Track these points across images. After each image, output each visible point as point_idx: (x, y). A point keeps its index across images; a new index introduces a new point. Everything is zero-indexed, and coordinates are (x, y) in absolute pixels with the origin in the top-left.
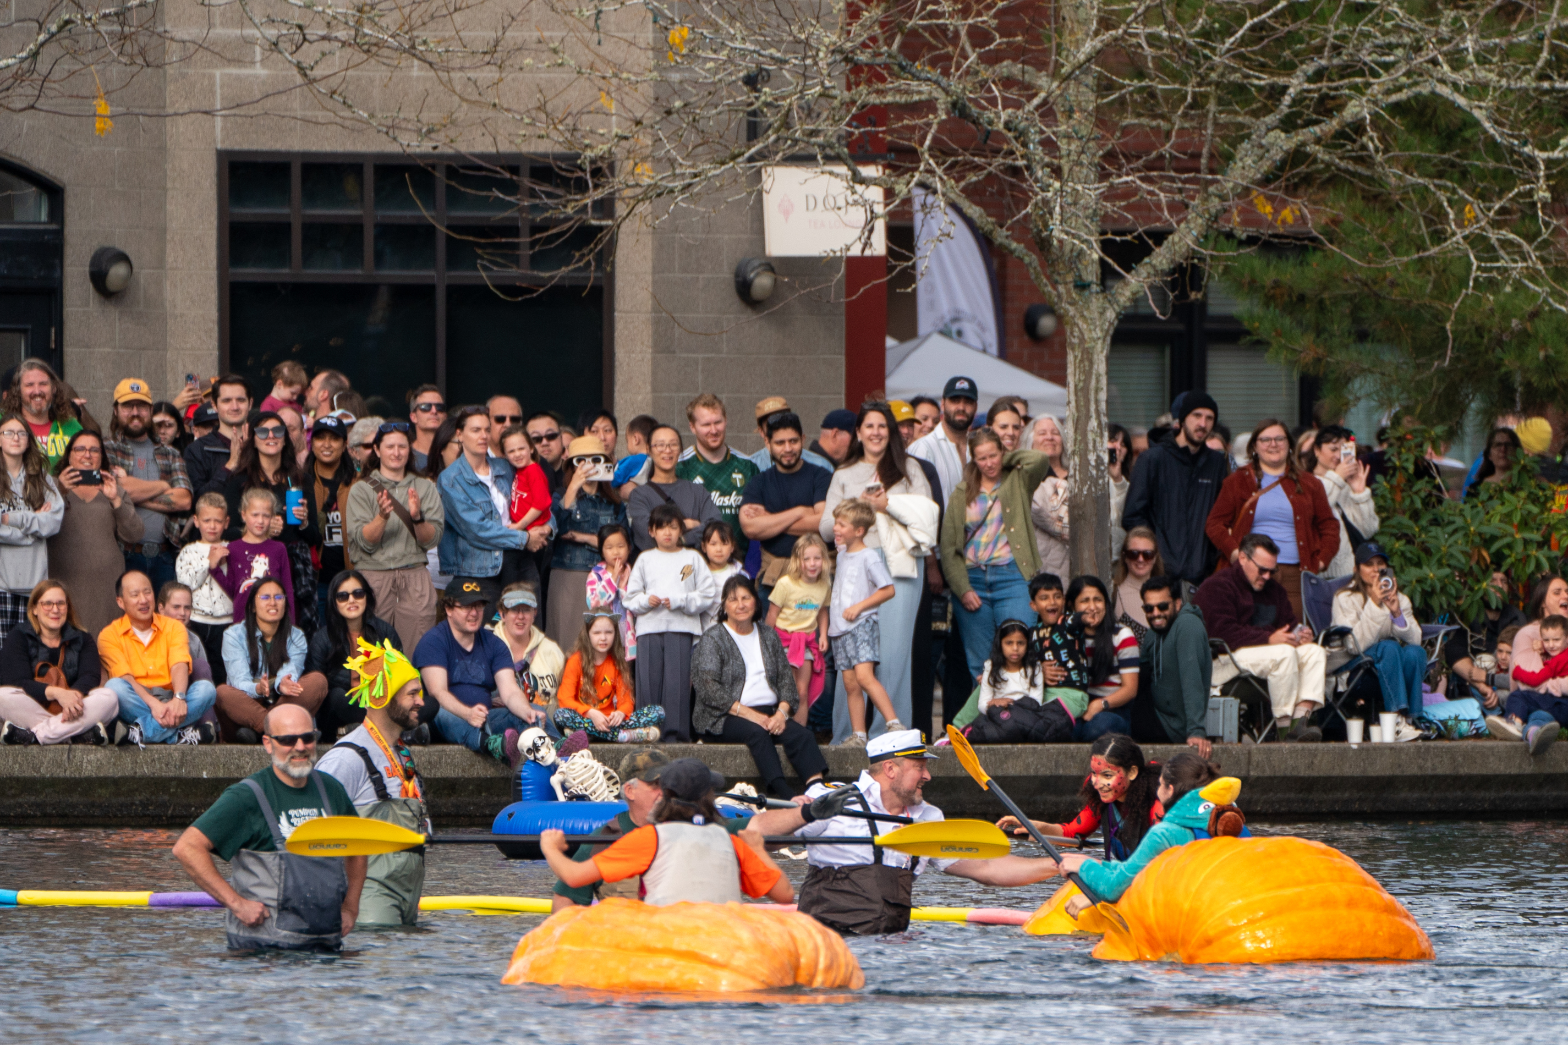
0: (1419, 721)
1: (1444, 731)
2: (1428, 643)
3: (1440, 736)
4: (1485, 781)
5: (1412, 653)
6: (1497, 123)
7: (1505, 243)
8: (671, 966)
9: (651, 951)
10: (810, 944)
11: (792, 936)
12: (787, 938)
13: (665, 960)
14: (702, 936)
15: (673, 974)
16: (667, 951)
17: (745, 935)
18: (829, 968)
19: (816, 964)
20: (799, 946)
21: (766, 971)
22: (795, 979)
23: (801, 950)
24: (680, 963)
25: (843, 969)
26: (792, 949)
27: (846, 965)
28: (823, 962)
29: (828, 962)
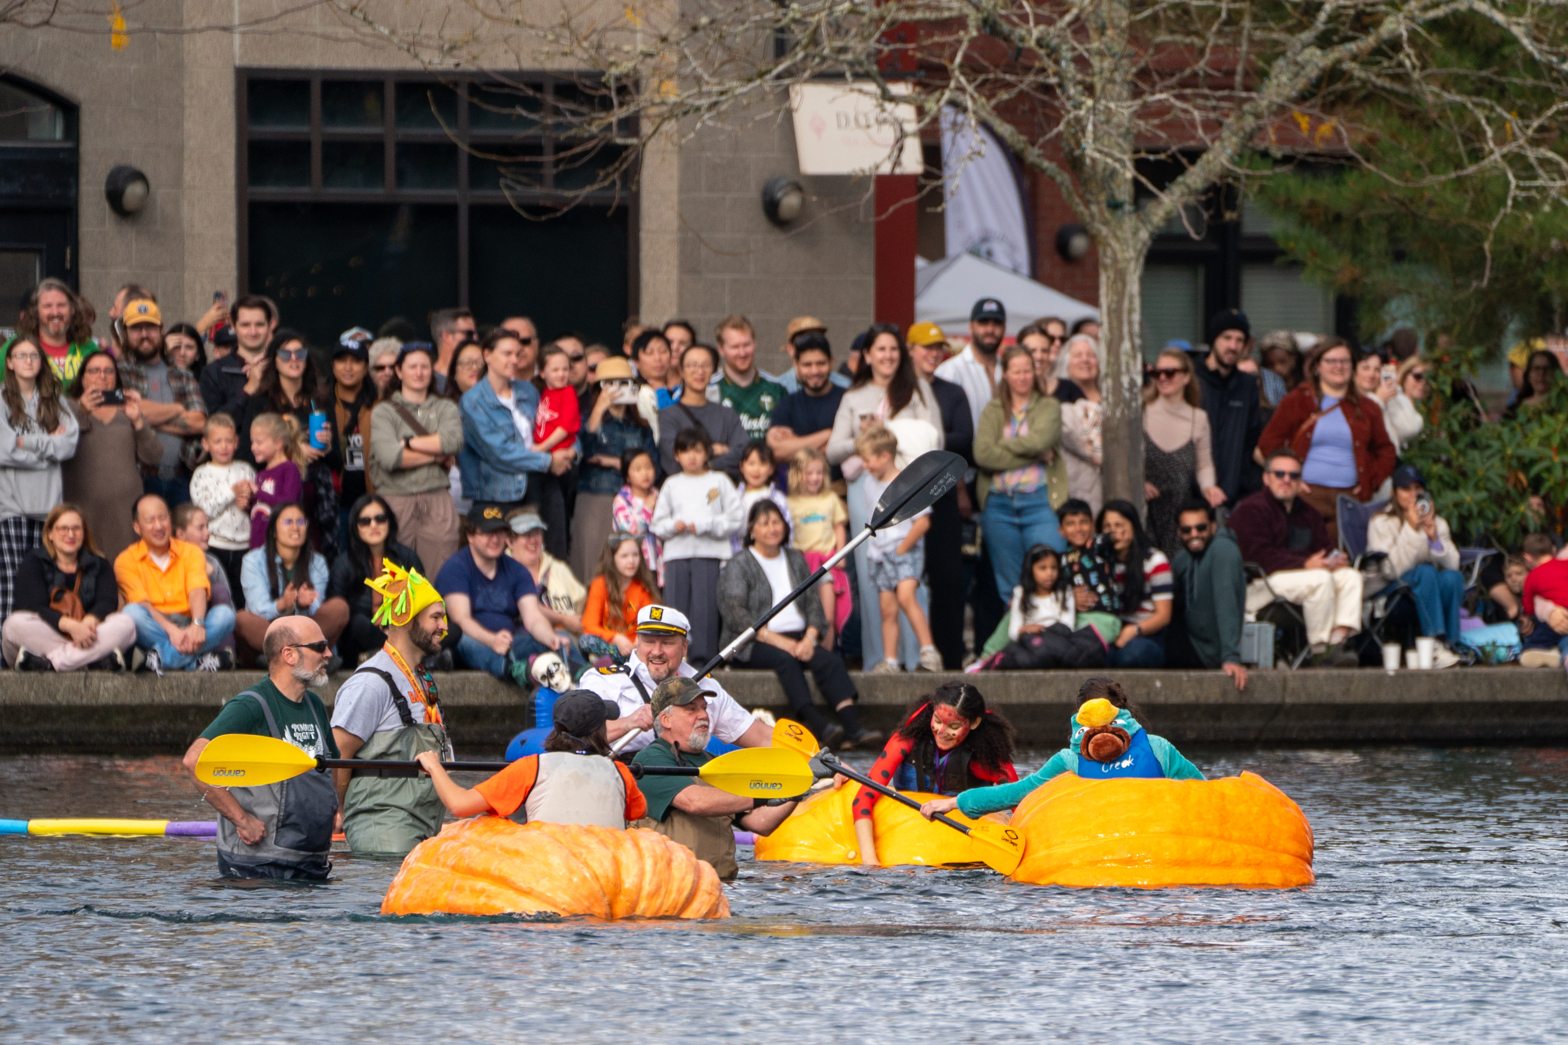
0: (1457, 647)
1: (1482, 657)
2: (1466, 569)
3: (1478, 662)
4: (1524, 708)
5: (1449, 579)
6: (1536, 40)
7: (1544, 162)
8: (482, 892)
9: (473, 873)
10: (634, 870)
11: (616, 862)
12: (608, 864)
13: (481, 884)
14: (518, 861)
15: (482, 900)
16: (486, 875)
17: (556, 860)
18: (654, 894)
19: (639, 889)
20: (623, 872)
21: (567, 899)
22: (611, 905)
23: (624, 876)
24: (492, 888)
25: (673, 896)
26: (611, 875)
27: (680, 891)
28: (647, 888)
29: (653, 888)
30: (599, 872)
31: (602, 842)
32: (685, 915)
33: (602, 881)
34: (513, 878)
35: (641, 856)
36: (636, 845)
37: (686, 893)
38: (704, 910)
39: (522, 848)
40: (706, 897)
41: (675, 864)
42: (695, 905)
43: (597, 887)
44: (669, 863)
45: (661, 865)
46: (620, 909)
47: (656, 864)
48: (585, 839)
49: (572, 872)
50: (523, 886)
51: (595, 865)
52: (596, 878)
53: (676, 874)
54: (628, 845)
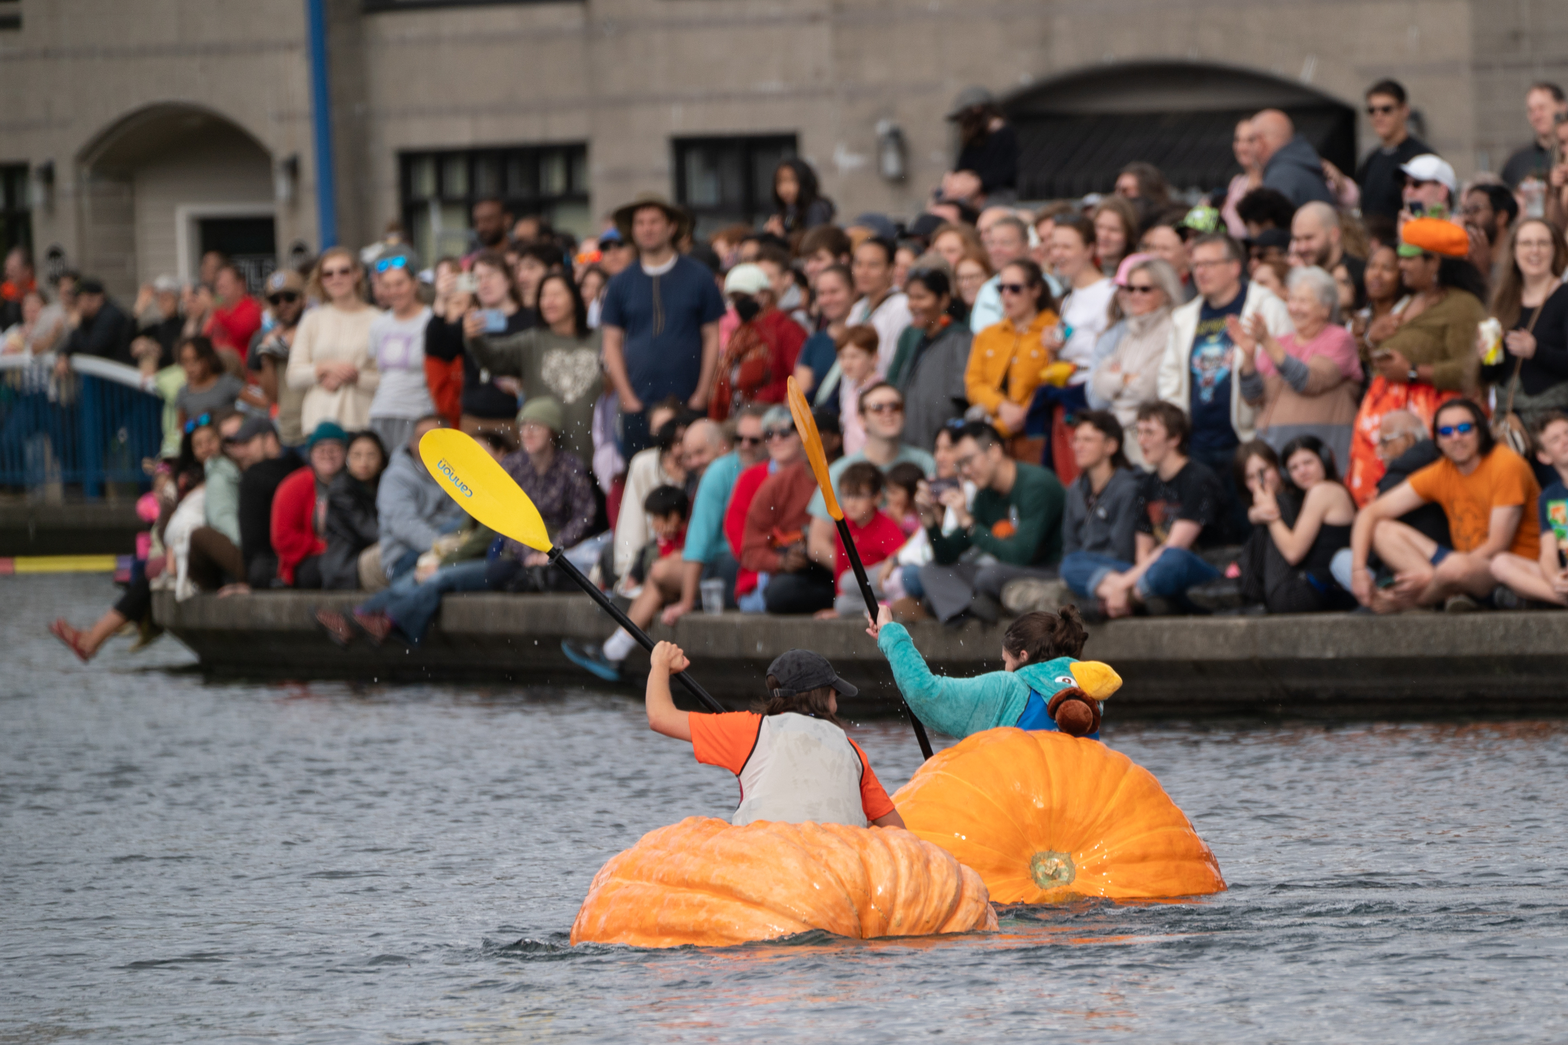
8: (702, 905)
9: (689, 885)
10: (887, 872)
11: (863, 863)
12: (854, 866)
13: (699, 897)
14: (744, 867)
15: (703, 915)
16: (704, 886)
17: (792, 863)
18: (911, 902)
19: (894, 897)
20: (873, 875)
21: (810, 909)
22: (860, 917)
23: (874, 880)
24: (715, 900)
25: (935, 902)
26: (859, 880)
27: (942, 897)
28: (903, 895)
29: (910, 893)
30: (845, 876)
31: (843, 841)
32: (948, 929)
33: (849, 887)
34: (740, 887)
35: (893, 858)
36: (885, 843)
37: (949, 900)
38: (971, 920)
39: (746, 849)
40: (972, 905)
41: (933, 867)
42: (960, 915)
43: (843, 895)
44: (927, 863)
45: (918, 867)
46: (872, 921)
47: (911, 865)
48: (824, 838)
49: (813, 877)
50: (755, 896)
51: (839, 867)
52: (841, 883)
53: (937, 876)
54: (876, 843)
